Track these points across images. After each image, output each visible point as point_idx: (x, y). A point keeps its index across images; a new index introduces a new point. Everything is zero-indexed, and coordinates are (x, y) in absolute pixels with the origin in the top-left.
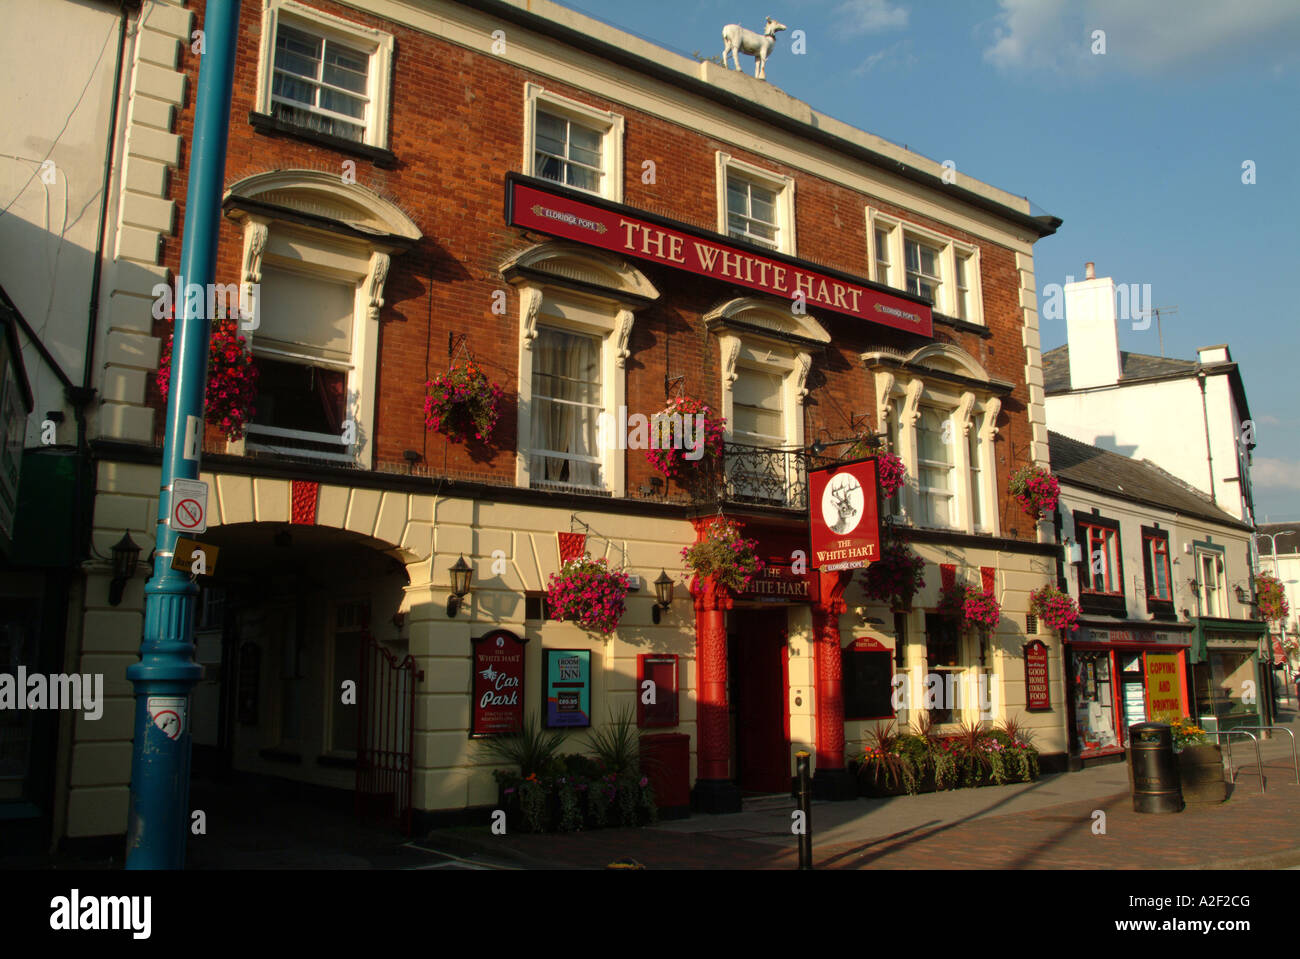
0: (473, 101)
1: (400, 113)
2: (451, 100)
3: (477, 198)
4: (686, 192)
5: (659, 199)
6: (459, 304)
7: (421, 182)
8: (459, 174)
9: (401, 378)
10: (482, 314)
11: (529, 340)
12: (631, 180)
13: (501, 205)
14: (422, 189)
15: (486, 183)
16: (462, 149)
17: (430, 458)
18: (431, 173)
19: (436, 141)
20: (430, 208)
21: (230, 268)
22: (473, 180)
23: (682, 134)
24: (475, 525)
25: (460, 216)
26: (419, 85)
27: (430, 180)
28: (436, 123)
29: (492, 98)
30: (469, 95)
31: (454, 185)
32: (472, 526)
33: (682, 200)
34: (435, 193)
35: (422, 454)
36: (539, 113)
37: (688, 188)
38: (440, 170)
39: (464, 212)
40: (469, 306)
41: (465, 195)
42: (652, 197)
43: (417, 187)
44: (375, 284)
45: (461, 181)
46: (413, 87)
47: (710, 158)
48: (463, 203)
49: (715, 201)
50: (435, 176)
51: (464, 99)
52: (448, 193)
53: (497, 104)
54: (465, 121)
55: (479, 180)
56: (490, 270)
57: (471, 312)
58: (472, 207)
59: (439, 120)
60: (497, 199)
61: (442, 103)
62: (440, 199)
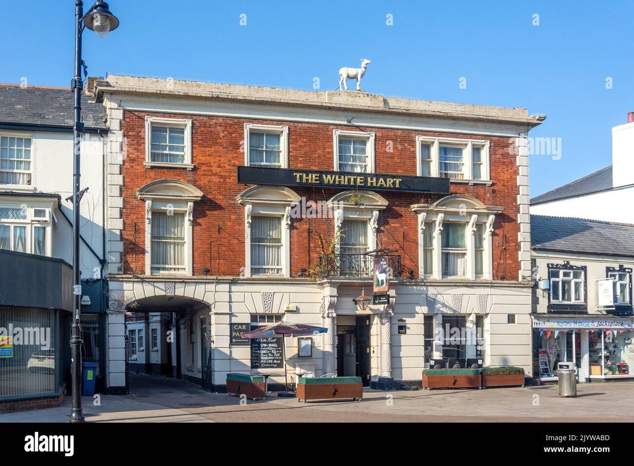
0: (223, 137)
1: (196, 148)
2: (215, 138)
3: (227, 174)
4: (318, 151)
5: (305, 157)
6: (222, 214)
7: (204, 173)
8: (219, 166)
9: (201, 244)
10: (230, 217)
11: (248, 224)
12: (292, 152)
13: (236, 174)
14: (206, 175)
15: (230, 167)
16: (220, 156)
17: (213, 270)
18: (209, 168)
19: (209, 156)
20: (209, 181)
21: (142, 216)
22: (225, 167)
23: (316, 126)
24: (230, 292)
25: (220, 182)
26: (202, 136)
27: (208, 171)
28: (209, 149)
29: (231, 133)
30: (222, 135)
31: (218, 171)
32: (229, 292)
33: (316, 155)
34: (211, 175)
35: (210, 269)
36: (250, 133)
37: (319, 150)
38: (212, 166)
39: (222, 180)
40: (225, 215)
41: (222, 174)
42: (302, 157)
43: (204, 175)
44: (189, 213)
45: (219, 169)
46: (199, 137)
47: (330, 133)
48: (221, 177)
49: (332, 152)
50: (210, 169)
51: (219, 137)
52: (215, 175)
53: (233, 135)
54: (221, 145)
55: (227, 167)
56: (233, 200)
57: (226, 217)
58: (225, 178)
59: (211, 147)
60: (235, 172)
61: (211, 141)
62: (213, 177)
